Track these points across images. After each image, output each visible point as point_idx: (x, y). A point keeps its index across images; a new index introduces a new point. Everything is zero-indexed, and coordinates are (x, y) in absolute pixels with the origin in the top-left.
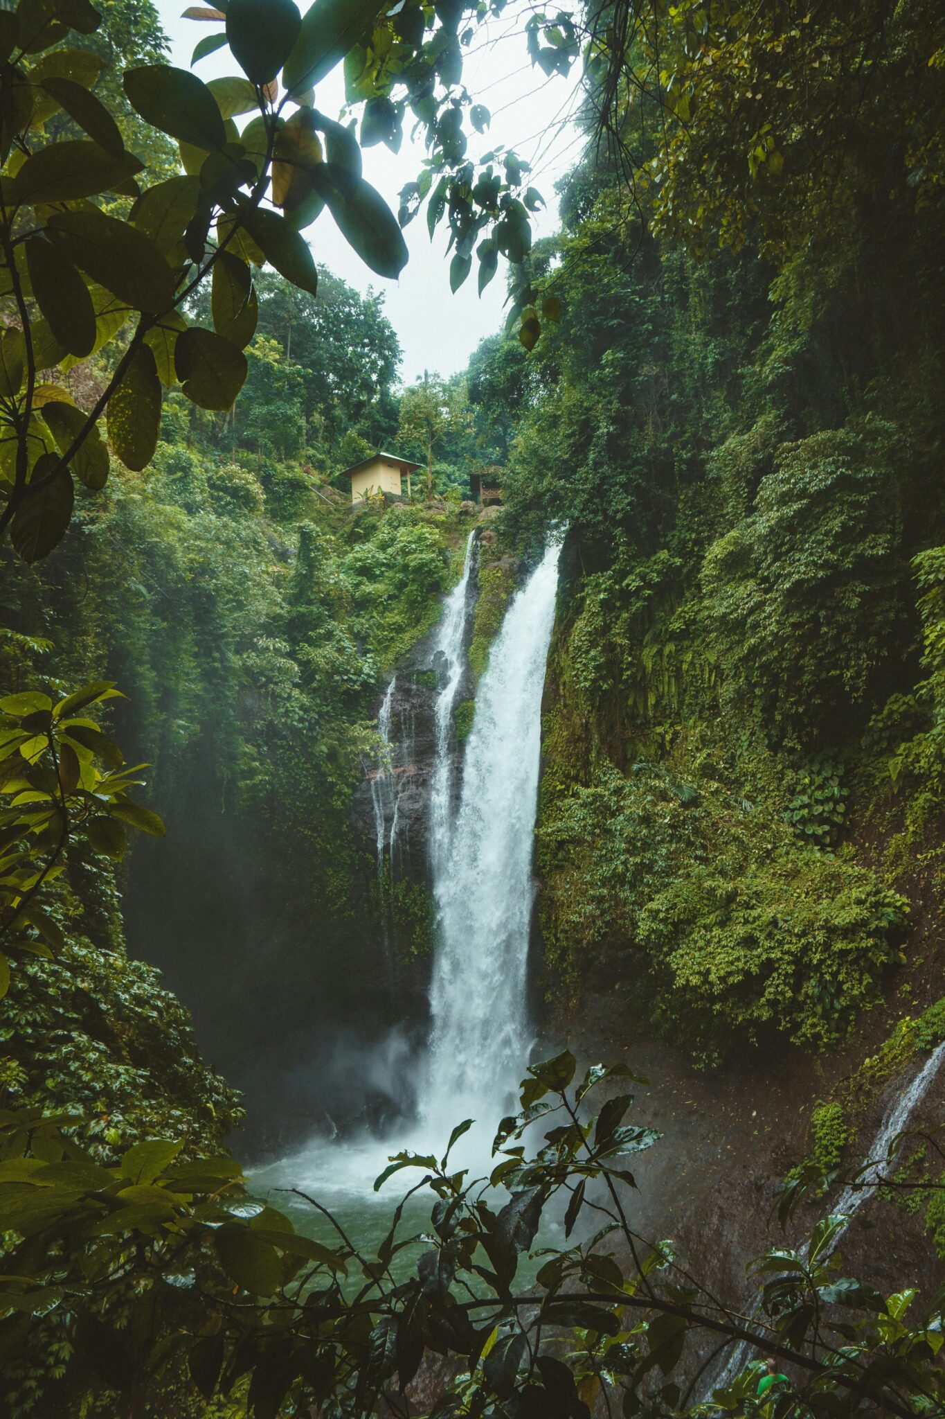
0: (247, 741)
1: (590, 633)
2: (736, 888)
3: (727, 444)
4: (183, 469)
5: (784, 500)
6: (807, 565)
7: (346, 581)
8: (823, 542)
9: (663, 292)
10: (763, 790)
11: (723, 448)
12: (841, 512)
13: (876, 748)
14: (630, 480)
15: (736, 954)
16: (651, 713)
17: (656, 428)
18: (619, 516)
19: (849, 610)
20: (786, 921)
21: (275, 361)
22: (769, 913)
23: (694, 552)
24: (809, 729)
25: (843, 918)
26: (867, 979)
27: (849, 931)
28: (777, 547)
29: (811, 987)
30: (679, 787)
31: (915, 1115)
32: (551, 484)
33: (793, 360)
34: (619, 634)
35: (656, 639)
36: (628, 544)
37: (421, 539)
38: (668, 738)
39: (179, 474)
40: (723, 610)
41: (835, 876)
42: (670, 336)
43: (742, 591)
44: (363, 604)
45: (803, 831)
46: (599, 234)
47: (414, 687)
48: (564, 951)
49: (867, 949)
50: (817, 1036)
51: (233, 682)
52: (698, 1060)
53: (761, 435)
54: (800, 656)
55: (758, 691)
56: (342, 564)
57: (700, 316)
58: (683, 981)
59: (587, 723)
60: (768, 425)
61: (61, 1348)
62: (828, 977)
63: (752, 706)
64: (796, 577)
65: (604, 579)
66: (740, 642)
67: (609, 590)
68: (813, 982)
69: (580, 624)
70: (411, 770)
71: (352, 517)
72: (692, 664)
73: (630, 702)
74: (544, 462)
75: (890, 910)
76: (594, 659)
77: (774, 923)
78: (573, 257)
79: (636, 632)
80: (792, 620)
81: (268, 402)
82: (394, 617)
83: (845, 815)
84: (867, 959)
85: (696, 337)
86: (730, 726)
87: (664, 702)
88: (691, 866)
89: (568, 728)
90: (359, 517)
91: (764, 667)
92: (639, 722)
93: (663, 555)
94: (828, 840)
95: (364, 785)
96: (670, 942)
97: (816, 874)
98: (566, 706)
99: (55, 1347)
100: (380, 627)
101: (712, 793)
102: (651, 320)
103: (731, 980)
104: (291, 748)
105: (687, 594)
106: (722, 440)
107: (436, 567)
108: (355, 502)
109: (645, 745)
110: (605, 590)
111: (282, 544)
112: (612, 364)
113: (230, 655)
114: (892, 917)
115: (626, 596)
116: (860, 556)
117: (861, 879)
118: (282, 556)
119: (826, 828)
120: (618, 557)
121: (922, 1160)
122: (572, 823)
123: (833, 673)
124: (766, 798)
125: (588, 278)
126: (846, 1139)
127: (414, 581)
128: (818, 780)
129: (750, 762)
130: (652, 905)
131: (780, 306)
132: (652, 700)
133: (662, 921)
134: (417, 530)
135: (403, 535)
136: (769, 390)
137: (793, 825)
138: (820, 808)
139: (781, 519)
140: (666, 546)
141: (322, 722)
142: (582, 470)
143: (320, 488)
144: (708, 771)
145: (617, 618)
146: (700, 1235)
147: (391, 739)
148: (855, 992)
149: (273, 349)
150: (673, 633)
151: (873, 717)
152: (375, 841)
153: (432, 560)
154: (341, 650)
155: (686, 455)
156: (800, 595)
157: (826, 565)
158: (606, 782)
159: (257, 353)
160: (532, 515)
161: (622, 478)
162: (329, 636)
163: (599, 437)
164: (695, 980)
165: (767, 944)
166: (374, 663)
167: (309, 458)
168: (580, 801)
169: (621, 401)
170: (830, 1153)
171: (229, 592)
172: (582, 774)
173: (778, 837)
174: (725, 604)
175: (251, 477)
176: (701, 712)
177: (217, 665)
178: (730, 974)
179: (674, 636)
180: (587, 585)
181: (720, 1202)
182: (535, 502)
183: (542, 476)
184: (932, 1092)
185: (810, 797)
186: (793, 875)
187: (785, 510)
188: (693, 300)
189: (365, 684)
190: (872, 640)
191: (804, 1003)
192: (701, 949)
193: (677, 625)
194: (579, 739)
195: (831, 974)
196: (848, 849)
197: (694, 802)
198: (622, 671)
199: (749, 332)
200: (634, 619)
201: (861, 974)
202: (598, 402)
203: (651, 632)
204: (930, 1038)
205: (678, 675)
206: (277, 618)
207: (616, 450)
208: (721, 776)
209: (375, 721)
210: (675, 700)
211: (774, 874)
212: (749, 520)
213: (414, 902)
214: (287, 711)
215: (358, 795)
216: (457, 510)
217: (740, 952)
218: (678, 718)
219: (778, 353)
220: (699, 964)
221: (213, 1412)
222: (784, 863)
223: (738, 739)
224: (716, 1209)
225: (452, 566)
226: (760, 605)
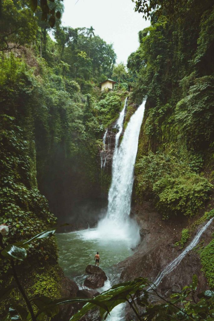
0: (73, 142)
1: (150, 122)
2: (175, 181)
3: (184, 79)
4: (59, 81)
5: (194, 92)
6: (198, 107)
7: (98, 107)
8: (203, 102)
9: (172, 41)
10: (185, 159)
11: (183, 79)
12: (207, 95)
13: (211, 151)
14: (161, 87)
15: (174, 195)
16: (162, 140)
17: (168, 74)
18: (158, 95)
19: (207, 119)
20: (185, 188)
21: (85, 57)
22: (182, 186)
23: (174, 104)
24: (197, 146)
25: (198, 189)
26: (202, 202)
27: (199, 192)
28: (192, 103)
29: (189, 203)
30: (166, 157)
31: (203, 234)
32: (143, 87)
33: (201, 58)
34: (156, 122)
35: (165, 123)
36: (160, 101)
37: (115, 99)
38: (166, 146)
39: (58, 82)
40: (179, 117)
41: (198, 179)
42: (173, 52)
43: (184, 113)
44: (102, 113)
45: (193, 169)
46: (159, 27)
47: (111, 132)
48: (140, 192)
49: (202, 196)
50: (190, 214)
51: (69, 129)
52: (164, 217)
53: (192, 77)
54: (195, 129)
55: (186, 136)
56: (98, 104)
57: (180, 47)
58: (161, 200)
59: (148, 142)
60: (194, 74)
61: (6, 267)
62: (193, 201)
63: (184, 140)
64: (195, 110)
65: (154, 110)
66: (182, 125)
67: (155, 112)
68: (190, 202)
69: (148, 119)
70: (109, 150)
71: (101, 94)
72: (172, 130)
73: (158, 138)
74: (142, 82)
75: (209, 188)
76: (150, 127)
77: (183, 188)
78: (152, 32)
79: (160, 122)
80: (194, 120)
81: (83, 67)
82: (108, 116)
83: (202, 166)
84: (202, 198)
85: (179, 52)
86: (179, 144)
87: (165, 138)
88: (166, 175)
89: (144, 143)
90: (103, 94)
91: (187, 131)
92: (160, 142)
93: (168, 104)
94: (198, 171)
95: (99, 153)
96: (160, 191)
97: (193, 178)
98: (144, 138)
99: (5, 267)
100: (105, 118)
101: (173, 159)
102: (169, 48)
103: (172, 200)
104: (83, 144)
105: (173, 114)
106: (183, 77)
107: (118, 105)
108: (102, 90)
109: (161, 147)
110: (154, 112)
111: (84, 99)
112: (159, 59)
113: (69, 123)
114: (209, 189)
115: (159, 113)
116: (211, 106)
117: (203, 180)
118: (84, 102)
119: (198, 168)
120: (157, 104)
121: (203, 243)
122: (141, 164)
123: (202, 133)
124: (186, 161)
125: (155, 38)
126: (188, 237)
127: (113, 108)
128: (197, 158)
129: (183, 152)
130: (157, 183)
131: (200, 45)
132: (163, 137)
133: (158, 187)
134: (115, 97)
135: (111, 98)
136: (195, 66)
137: (191, 167)
138: (197, 164)
139: (193, 96)
140: (169, 103)
141: (90, 139)
142: (151, 84)
143: (95, 87)
144: (173, 154)
145: (156, 118)
146: (155, 254)
147: (106, 144)
148: (199, 205)
149: (85, 55)
150: (169, 122)
151: (211, 144)
152: (101, 166)
153: (117, 104)
154: (95, 123)
155: (175, 81)
156: (196, 114)
157: (203, 108)
158: (150, 155)
159: (81, 55)
160: (138, 94)
161: (160, 86)
162: (93, 120)
163: (155, 76)
164: (164, 200)
165: (181, 193)
166: (103, 126)
167: (93, 80)
168: (144, 159)
169: (160, 68)
170: (184, 240)
171: (69, 109)
172: (146, 153)
173: (187, 170)
174: (180, 116)
175: (77, 83)
176: (174, 141)
177: (66, 125)
178: (172, 199)
179: (169, 123)
180: (150, 111)
181: (161, 248)
182: (139, 91)
183: (141, 85)
184: (208, 229)
185: (195, 161)
186: (189, 178)
187: (195, 94)
188: (179, 43)
189: (100, 131)
190: (212, 126)
191: (188, 206)
192: (166, 193)
193: (170, 121)
194: (146, 145)
195: (194, 201)
196: (202, 173)
197: (169, 161)
198: (156, 130)
199: (192, 51)
200: (160, 119)
201: (200, 201)
202: (155, 68)
203: (164, 122)
204: (210, 217)
205: (169, 132)
206: (81, 115)
207: (159, 79)
208: (176, 155)
209: (102, 140)
210: (168, 138)
211: (184, 178)
212: (187, 97)
213: (108, 179)
214: (83, 136)
215: (97, 155)
216: (124, 93)
217: (175, 194)
218: (169, 142)
219: (198, 57)
220: (165, 197)
221: (39, 282)
222: (187, 176)
223: (181, 147)
224: (160, 250)
225: (122, 105)
226: (187, 116)
